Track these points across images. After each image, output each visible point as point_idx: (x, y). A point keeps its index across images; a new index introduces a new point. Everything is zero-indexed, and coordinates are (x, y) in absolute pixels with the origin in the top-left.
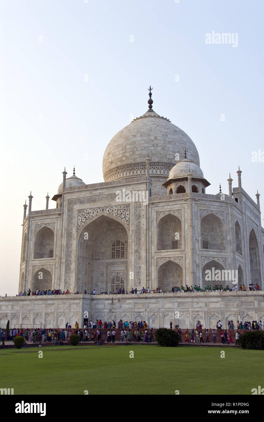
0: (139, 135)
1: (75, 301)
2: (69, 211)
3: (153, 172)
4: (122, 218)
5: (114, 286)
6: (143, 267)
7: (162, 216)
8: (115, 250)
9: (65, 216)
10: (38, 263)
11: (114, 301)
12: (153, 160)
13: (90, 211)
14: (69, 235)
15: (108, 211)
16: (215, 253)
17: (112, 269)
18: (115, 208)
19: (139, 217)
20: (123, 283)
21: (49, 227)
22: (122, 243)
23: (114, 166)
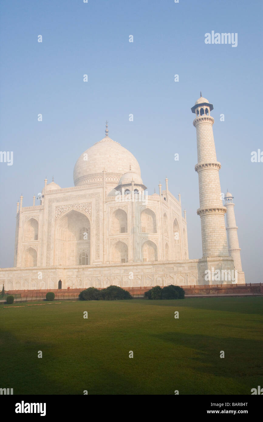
1: (53, 270)
2: (49, 207)
3: (108, 180)
4: (86, 212)
5: (81, 259)
7: (114, 210)
8: (81, 234)
9: (46, 211)
11: (80, 270)
13: (64, 207)
15: (77, 207)
16: (150, 235)
17: (80, 247)
18: (81, 205)
19: (98, 211)
20: (88, 257)
22: (86, 229)
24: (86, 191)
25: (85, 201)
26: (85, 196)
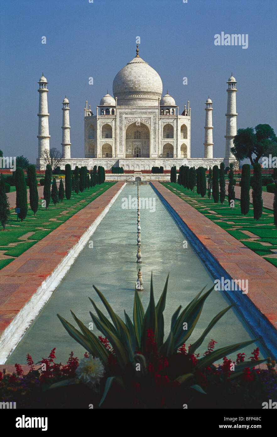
1: (153, 161)
2: (120, 117)
4: (147, 124)
5: (136, 151)
6: (157, 145)
7: (165, 124)
8: (136, 135)
9: (118, 119)
12: (149, 91)
13: (131, 119)
14: (121, 129)
17: (135, 143)
18: (143, 119)
19: (155, 124)
20: (140, 150)
21: (109, 124)
22: (139, 132)
24: (147, 110)
25: (146, 116)
26: (146, 113)
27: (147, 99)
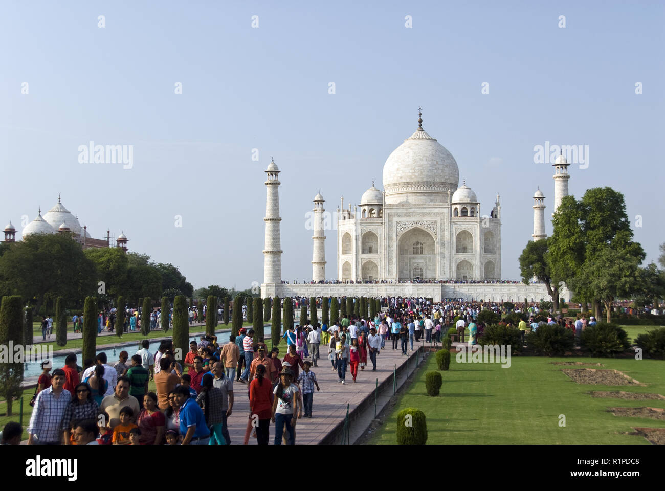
0: (424, 159)
2: (389, 221)
4: (431, 230)
5: (415, 273)
6: (447, 263)
7: (460, 231)
8: (416, 249)
10: (367, 257)
11: (456, 287)
12: (436, 181)
14: (390, 238)
15: (421, 224)
16: (491, 256)
17: (414, 261)
18: (425, 223)
20: (423, 271)
21: (373, 232)
23: (403, 181)
24: (431, 209)
25: (429, 219)
26: (429, 214)
27: (433, 193)
